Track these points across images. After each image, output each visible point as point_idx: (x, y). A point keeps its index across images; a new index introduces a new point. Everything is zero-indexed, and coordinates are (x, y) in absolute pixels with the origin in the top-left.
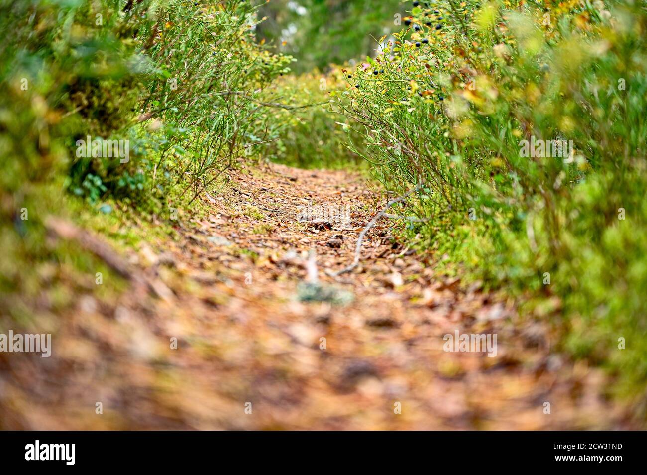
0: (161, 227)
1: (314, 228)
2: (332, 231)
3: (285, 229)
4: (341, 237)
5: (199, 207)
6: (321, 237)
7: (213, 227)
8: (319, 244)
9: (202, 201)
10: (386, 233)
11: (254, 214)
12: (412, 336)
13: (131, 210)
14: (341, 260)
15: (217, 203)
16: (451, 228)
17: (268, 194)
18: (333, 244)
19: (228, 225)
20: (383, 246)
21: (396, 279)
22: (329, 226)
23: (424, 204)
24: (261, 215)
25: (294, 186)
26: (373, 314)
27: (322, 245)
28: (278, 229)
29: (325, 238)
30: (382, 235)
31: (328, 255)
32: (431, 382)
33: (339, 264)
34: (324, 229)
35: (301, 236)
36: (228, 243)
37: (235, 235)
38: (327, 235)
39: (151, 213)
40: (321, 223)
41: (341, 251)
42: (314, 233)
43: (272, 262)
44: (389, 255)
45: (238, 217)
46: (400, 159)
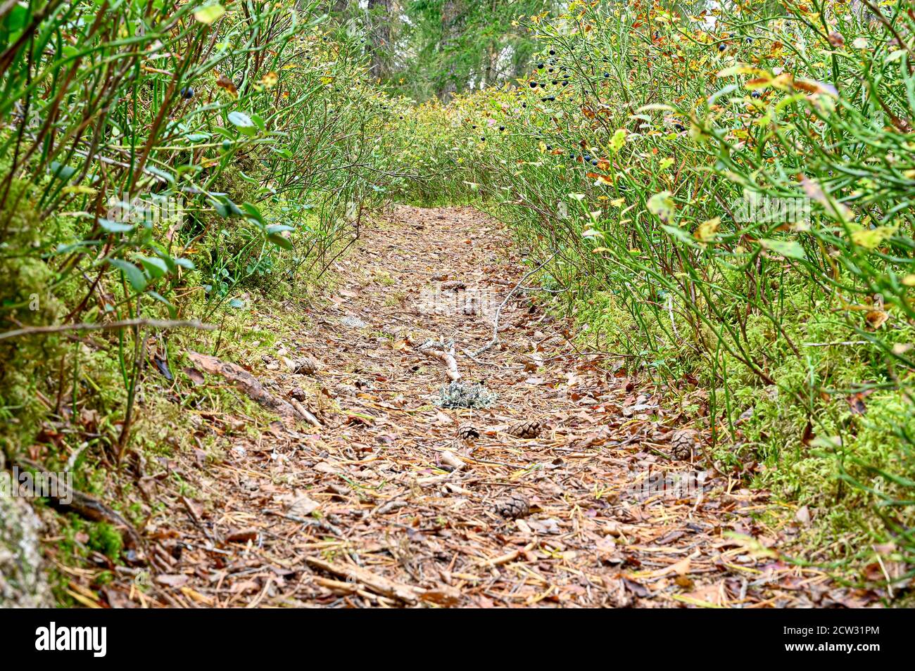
5: (328, 280)
7: (345, 303)
9: (330, 271)
11: (383, 279)
13: (261, 298)
14: (478, 334)
15: (346, 270)
17: (396, 251)
19: (360, 298)
24: (391, 280)
25: (421, 236)
28: (411, 297)
33: (477, 339)
36: (362, 323)
37: (367, 310)
39: (282, 299)
40: (454, 284)
41: (477, 320)
43: (409, 344)
44: (527, 322)
45: (368, 285)
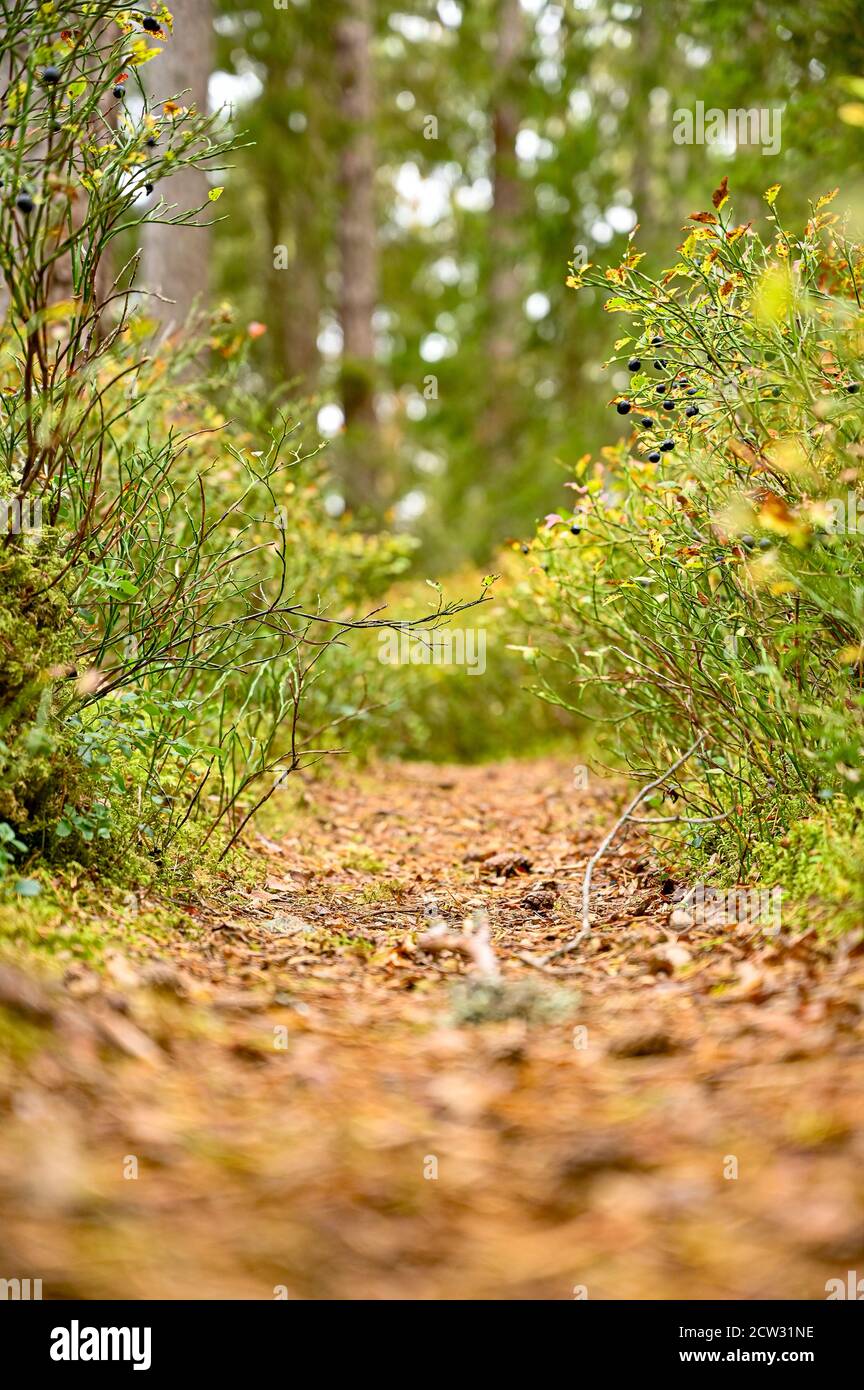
0: (157, 914)
1: (494, 875)
2: (532, 877)
3: (433, 885)
4: (553, 886)
5: (244, 865)
6: (510, 891)
7: (277, 901)
8: (507, 906)
9: (251, 850)
10: (647, 863)
11: (363, 864)
12: (719, 1065)
13: (88, 886)
14: (554, 931)
15: (285, 852)
16: (782, 829)
17: (392, 820)
18: (536, 901)
19: (309, 892)
20: (643, 891)
21: (676, 953)
22: (526, 867)
23: (717, 791)
24: (378, 865)
25: (448, 799)
26: (626, 1030)
27: (512, 908)
28: (418, 888)
29: (518, 892)
30: (639, 869)
31: (527, 925)
32: (768, 1164)
33: (551, 939)
34: (516, 875)
35: (468, 895)
36: (307, 928)
37: (324, 911)
38: (522, 884)
39: (134, 886)
40: (508, 863)
41: (554, 914)
42: (495, 885)
43: (404, 955)
44: (656, 907)
45: (330, 873)
46: (654, 704)
